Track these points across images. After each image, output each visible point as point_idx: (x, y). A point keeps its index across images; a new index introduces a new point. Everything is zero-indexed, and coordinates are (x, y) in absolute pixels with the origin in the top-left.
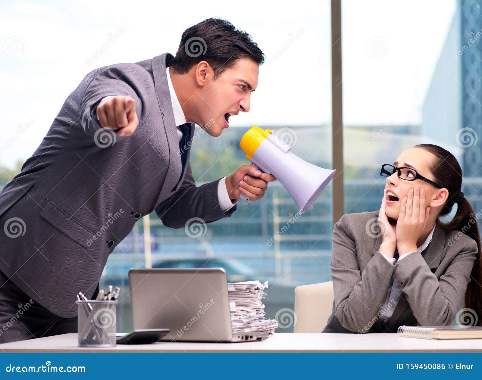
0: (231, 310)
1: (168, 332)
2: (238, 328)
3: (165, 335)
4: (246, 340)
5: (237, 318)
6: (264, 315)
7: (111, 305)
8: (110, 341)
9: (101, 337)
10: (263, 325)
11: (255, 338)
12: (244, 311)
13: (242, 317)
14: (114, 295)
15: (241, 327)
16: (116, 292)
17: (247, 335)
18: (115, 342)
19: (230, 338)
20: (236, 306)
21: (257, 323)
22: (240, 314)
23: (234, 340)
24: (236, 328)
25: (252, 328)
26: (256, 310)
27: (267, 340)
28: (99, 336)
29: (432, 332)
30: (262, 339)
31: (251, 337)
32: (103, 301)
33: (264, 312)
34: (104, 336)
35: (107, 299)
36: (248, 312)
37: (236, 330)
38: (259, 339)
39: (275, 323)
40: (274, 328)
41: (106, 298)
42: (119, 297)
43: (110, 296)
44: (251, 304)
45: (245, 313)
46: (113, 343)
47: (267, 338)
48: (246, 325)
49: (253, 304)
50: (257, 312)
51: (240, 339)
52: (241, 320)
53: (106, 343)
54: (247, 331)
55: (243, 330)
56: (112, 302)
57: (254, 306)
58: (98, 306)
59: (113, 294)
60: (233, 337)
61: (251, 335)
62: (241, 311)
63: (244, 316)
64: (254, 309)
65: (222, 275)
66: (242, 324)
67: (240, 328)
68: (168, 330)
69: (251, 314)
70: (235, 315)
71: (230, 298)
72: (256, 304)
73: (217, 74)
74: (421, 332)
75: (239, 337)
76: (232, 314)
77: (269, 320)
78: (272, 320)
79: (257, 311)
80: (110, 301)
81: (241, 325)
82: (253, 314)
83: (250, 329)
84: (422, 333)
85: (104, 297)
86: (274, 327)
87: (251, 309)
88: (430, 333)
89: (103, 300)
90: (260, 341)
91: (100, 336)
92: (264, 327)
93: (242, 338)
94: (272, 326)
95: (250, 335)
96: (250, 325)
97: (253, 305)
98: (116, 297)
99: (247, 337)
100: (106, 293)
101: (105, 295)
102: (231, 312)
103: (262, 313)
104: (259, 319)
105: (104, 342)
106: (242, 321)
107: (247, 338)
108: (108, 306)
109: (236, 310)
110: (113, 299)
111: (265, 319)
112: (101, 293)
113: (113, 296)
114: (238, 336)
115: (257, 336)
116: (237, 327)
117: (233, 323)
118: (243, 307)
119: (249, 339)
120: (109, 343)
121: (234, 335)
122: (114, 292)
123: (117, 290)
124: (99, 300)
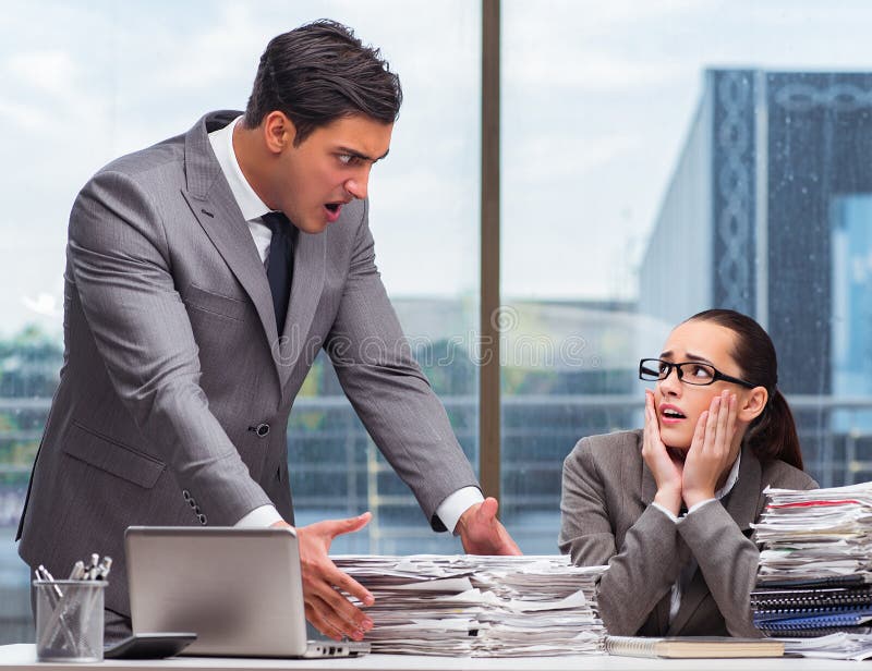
1: (194, 638)
3: (188, 645)
7: (95, 589)
8: (93, 652)
9: (77, 645)
14: (102, 571)
16: (105, 566)
18: (102, 655)
23: (310, 654)
28: (74, 644)
32: (82, 582)
34: (81, 643)
35: (89, 579)
38: (354, 655)
41: (87, 575)
42: (109, 575)
43: (94, 573)
46: (98, 656)
53: (88, 656)
56: (98, 583)
58: (72, 590)
59: (99, 569)
61: (340, 647)
65: (290, 539)
68: (194, 635)
73: (302, 135)
80: (94, 582)
85: (84, 574)
89: (82, 579)
91: (77, 642)
93: (324, 651)
95: (337, 646)
98: (105, 574)
100: (87, 567)
101: (86, 571)
105: (82, 653)
108: (90, 592)
110: (99, 578)
112: (78, 567)
113: (98, 573)
120: (92, 655)
121: (309, 646)
122: (101, 566)
123: (106, 562)
124: (74, 579)
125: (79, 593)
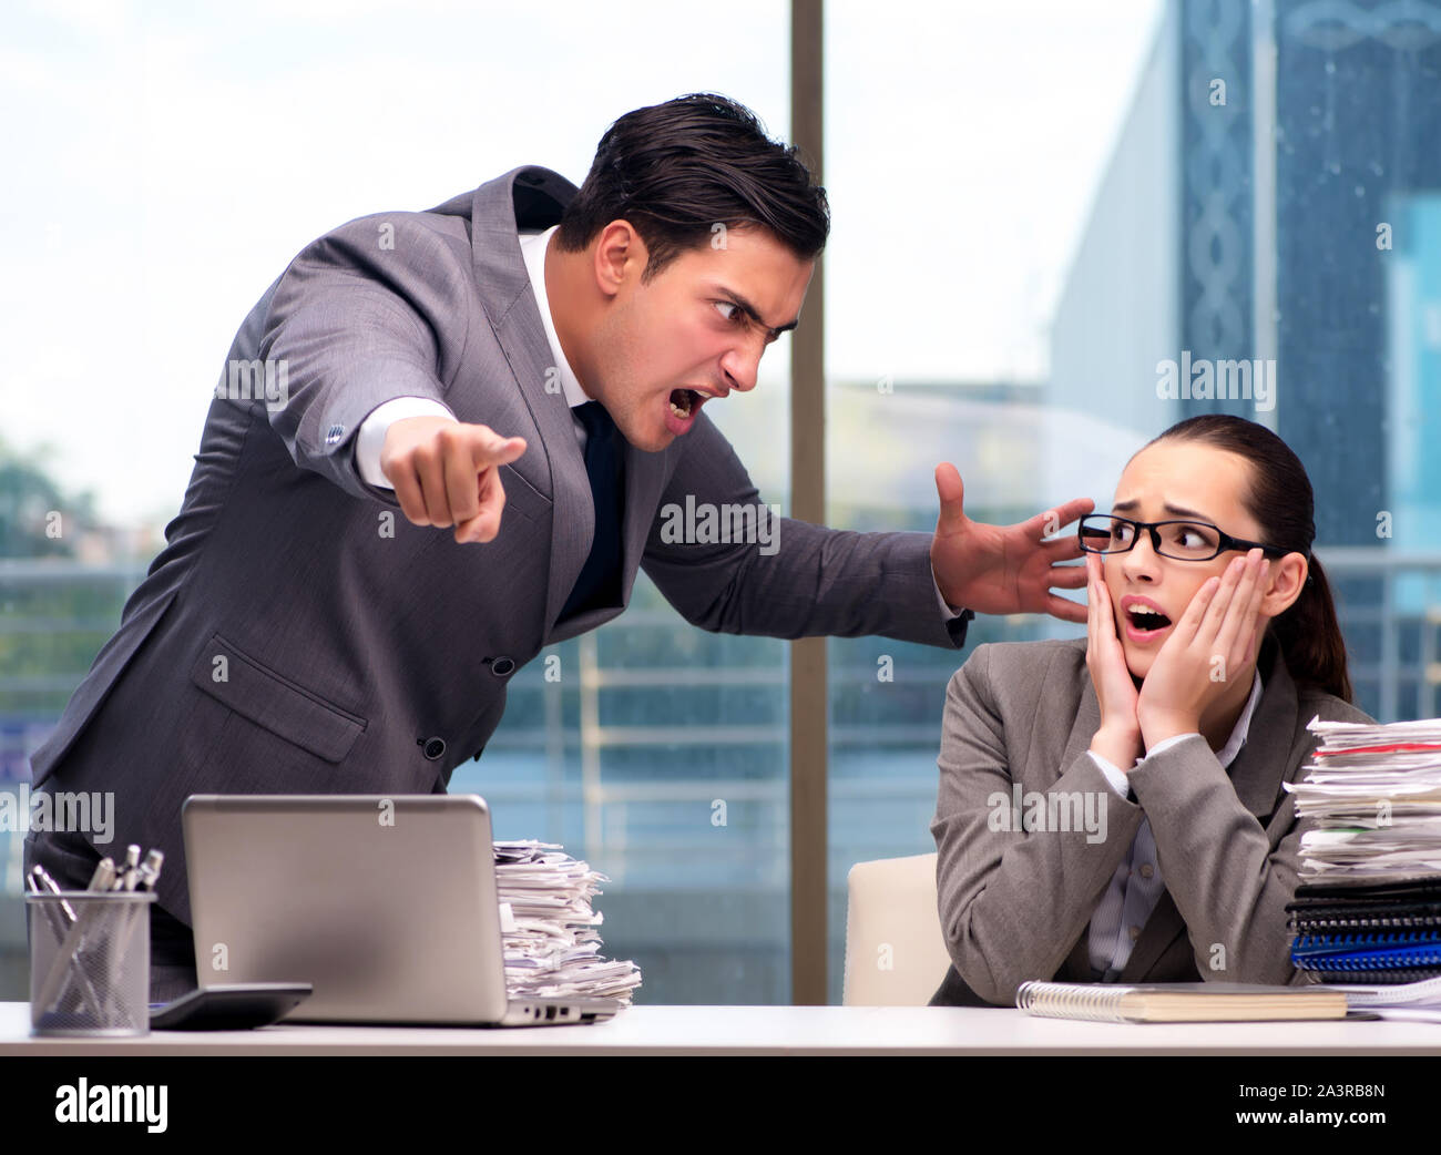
0: (505, 929)
1: (307, 992)
2: (519, 985)
3: (297, 1004)
4: (549, 1021)
5: (518, 955)
6: (599, 946)
7: (134, 906)
8: (130, 1017)
9: (102, 1006)
10: (595, 977)
11: (574, 1015)
12: (540, 932)
13: (532, 951)
14: (146, 875)
15: (529, 981)
16: (151, 868)
17: (550, 1003)
18: (146, 1024)
19: (499, 1013)
20: (516, 916)
21: (576, 972)
22: (526, 942)
23: (511, 1019)
24: (515, 986)
25: (563, 986)
26: (576, 930)
27: (612, 1021)
28: (97, 1003)
29: (1122, 1000)
30: (598, 1018)
31: (565, 1011)
32: (111, 895)
33: (599, 939)
34: (110, 1003)
35: (124, 889)
36: (550, 935)
37: (513, 991)
38: (588, 1019)
39: (634, 971)
40: (629, 988)
41: (119, 883)
42: (158, 882)
43: (132, 880)
44: (560, 911)
45: (543, 939)
46: (139, 1026)
47: (613, 1015)
48: (546, 976)
49: (567, 910)
50: (579, 936)
51: (529, 1018)
52: (534, 959)
53: (118, 1025)
54: (548, 992)
55: (538, 992)
56: (139, 896)
57: (571, 917)
58: (94, 909)
59: (140, 873)
60: (508, 1011)
61: (564, 1006)
62: (531, 931)
63: (538, 947)
64: (569, 926)
65: (476, 817)
66: (533, 972)
67: (526, 985)
68: (307, 986)
69: (561, 940)
70: (513, 946)
71: (501, 891)
72: (577, 912)
73: (657, 264)
74: (1089, 1000)
75: (527, 1010)
76: (506, 941)
77: (614, 964)
78: (622, 964)
79: (576, 933)
80: (133, 895)
81: (531, 976)
82: (567, 941)
83: (556, 988)
84: (1092, 1003)
85: (115, 882)
86: (628, 985)
87: (561, 927)
88: (1118, 1002)
89: (110, 890)
90: (590, 1024)
91: (101, 1002)
92: (599, 986)
93: (538, 1014)
94: (624, 981)
95: (559, 1005)
96: (555, 976)
97: (567, 913)
99: (551, 1012)
100: (120, 870)
101: (118, 875)
102: (503, 935)
103: (589, 942)
104: (584, 959)
105: (111, 1021)
106: (535, 963)
107: (551, 1015)
108: (126, 912)
109: (515, 930)
110: (141, 887)
111: (602, 961)
112: (104, 870)
113: (139, 880)
114: (524, 1007)
115: (582, 1007)
116: (518, 980)
117: (510, 970)
118: (536, 920)
119: (558, 1018)
120: (128, 1025)
121: (512, 1006)
122: (145, 867)
123: (153, 860)
124: (97, 889)
125: (106, 915)
